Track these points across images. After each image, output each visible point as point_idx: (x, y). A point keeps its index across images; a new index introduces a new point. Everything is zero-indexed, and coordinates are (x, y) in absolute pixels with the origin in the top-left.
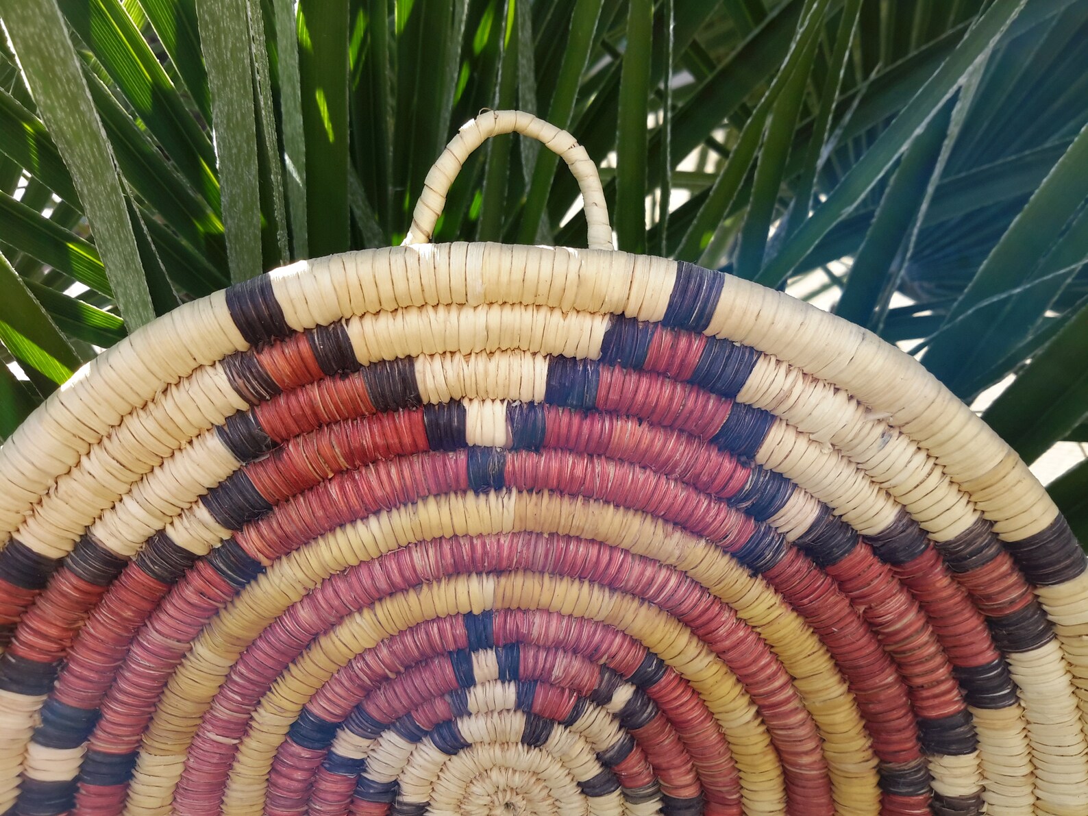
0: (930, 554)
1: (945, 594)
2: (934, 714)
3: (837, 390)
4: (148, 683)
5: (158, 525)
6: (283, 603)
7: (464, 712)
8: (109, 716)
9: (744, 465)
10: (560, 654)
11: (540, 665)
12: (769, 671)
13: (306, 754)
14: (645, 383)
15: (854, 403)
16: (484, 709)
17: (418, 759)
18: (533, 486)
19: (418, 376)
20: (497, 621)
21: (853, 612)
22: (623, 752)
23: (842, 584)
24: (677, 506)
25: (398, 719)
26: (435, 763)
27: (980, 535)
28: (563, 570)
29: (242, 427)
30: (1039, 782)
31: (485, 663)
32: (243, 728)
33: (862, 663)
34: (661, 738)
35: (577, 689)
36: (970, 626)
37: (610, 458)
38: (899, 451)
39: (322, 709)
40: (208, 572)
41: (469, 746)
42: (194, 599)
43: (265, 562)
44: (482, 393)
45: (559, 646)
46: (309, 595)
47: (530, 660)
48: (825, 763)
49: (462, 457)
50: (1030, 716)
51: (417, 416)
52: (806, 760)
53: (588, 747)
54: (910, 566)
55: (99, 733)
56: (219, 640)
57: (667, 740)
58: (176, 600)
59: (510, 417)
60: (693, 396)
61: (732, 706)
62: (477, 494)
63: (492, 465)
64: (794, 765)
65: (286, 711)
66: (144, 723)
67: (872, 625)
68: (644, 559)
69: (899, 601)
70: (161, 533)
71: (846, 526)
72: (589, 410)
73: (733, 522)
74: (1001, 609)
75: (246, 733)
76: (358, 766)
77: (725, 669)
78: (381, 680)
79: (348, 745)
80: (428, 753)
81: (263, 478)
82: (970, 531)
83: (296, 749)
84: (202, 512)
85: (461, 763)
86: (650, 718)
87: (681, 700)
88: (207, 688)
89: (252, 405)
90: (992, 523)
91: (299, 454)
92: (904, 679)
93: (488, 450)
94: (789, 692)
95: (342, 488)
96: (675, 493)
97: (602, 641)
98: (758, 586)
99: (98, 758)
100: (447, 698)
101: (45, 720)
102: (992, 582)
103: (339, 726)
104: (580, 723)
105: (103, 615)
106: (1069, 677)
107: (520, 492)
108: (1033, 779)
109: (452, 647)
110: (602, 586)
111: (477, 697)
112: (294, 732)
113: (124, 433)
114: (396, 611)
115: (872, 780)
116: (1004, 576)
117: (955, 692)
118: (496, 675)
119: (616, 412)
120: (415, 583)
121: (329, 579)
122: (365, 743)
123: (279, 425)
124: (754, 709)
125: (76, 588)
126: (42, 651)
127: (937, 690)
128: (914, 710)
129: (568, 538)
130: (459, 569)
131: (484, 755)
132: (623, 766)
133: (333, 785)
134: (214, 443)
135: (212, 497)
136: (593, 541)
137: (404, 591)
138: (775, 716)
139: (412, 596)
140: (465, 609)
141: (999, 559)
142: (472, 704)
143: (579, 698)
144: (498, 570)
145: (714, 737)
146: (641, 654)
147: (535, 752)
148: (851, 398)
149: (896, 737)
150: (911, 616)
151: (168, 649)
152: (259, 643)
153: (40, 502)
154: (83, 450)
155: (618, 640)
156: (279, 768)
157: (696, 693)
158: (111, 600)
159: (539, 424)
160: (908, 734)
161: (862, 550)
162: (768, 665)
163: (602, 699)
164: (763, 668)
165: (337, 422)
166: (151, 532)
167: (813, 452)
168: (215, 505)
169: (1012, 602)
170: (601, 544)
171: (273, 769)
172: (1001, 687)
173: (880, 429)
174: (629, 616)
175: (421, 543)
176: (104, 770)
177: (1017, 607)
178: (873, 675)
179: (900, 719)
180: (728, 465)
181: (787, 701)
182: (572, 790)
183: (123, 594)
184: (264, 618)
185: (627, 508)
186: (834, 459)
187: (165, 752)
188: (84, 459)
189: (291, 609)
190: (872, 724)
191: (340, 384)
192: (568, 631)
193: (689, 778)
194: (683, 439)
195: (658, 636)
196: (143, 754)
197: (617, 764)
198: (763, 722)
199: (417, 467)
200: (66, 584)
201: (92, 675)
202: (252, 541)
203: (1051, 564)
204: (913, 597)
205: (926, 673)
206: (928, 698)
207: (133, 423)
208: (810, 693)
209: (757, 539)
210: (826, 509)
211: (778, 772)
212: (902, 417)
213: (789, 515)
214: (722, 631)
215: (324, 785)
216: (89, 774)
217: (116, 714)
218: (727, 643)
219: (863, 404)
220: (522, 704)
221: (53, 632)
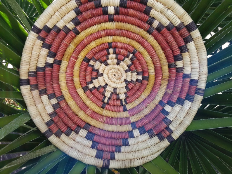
0: (175, 28)
1: (177, 34)
2: (176, 54)
3: (161, 3)
4: (63, 49)
5: (65, 24)
6: (82, 38)
7: (108, 59)
8: (58, 54)
9: (148, 16)
10: (122, 49)
11: (119, 51)
12: (152, 50)
13: (85, 63)
14: (134, 3)
15: (163, 5)
16: (111, 59)
17: (101, 66)
18: (118, 21)
19: (101, 2)
20: (113, 44)
21: (164, 39)
22: (131, 65)
23: (162, 35)
24: (139, 23)
25: (99, 59)
26: (104, 67)
27: (181, 24)
28: (122, 35)
29: (77, 9)
30: (192, 64)
31: (111, 51)
32: (76, 58)
33: (165, 47)
34: (137, 62)
35: (124, 55)
36: (180, 39)
37: (129, 16)
38: (170, 12)
39: (88, 56)
40: (72, 32)
41: (109, 65)
42: (70, 36)
43: (80, 32)
44: (110, 5)
45: (122, 48)
46: (86, 38)
47: (118, 50)
48: (160, 64)
49: (108, 15)
50: (190, 54)
51: (101, 8)
52: (158, 64)
53: (126, 65)
54: (172, 30)
55: (56, 57)
56: (73, 43)
57: (138, 62)
58: (67, 36)
59: (114, 9)
60: (140, 5)
61: (147, 56)
62: (110, 22)
63: (112, 17)
64: (156, 65)
65: (83, 56)
66: (63, 56)
67: (167, 41)
68: (134, 33)
69: (171, 36)
70: (65, 26)
71: (163, 25)
72: (125, 7)
73: (146, 26)
74: (185, 36)
75: (77, 59)
76: (93, 66)
77: (146, 50)
78: (96, 53)
79: (92, 63)
80: (103, 65)
81: (80, 18)
82: (180, 24)
83: (84, 62)
84: (71, 22)
85: (108, 67)
86: (135, 59)
87: (139, 55)
88: (72, 51)
89: (78, 6)
90: (183, 23)
91: (85, 14)
92: (172, 49)
93: (111, 15)
94: (155, 53)
95: (91, 20)
96: (138, 21)
97: (128, 47)
98: (150, 36)
99: (56, 60)
100: (106, 56)
101: (49, 54)
102: (183, 32)
103: (90, 60)
104: (125, 60)
105: (57, 38)
106: (195, 47)
107: (116, 22)
108: (191, 64)
109: (106, 48)
110: (128, 38)
111: (110, 56)
112: (84, 60)
113: (61, 9)
114: (99, 41)
115: (167, 66)
116: (185, 31)
117: (179, 51)
118: (113, 52)
119: (130, 8)
120: (101, 37)
121: (89, 36)
122: (94, 63)
123: (82, 9)
124: (150, 57)
125: (54, 33)
126: (49, 42)
127: (176, 50)
128: (173, 54)
129: (123, 30)
130: (107, 35)
131: (111, 66)
132: (131, 67)
133: (89, 69)
134: (73, 12)
135: (73, 20)
136: (126, 30)
137: (99, 38)
138: (153, 57)
139: (100, 39)
140: (108, 42)
141: (184, 28)
142: (109, 58)
143: (125, 57)
144: (113, 35)
145: (144, 62)
146: (134, 49)
147: (118, 66)
148: (163, 4)
149: (170, 58)
150: (172, 39)
151: (66, 44)
152: (79, 45)
153: (49, 20)
154: (55, 12)
155: (130, 47)
156: (82, 65)
157: (142, 55)
158: (59, 35)
159: (119, 9)
160: (172, 58)
161: (165, 29)
162: (152, 49)
163: (128, 57)
164: (151, 49)
165: (90, 10)
166: (64, 25)
167: (158, 13)
168: (73, 21)
169: (186, 35)
170: (128, 31)
171: (81, 66)
172: (186, 49)
173: (167, 9)
174: (132, 42)
175: (102, 30)
176: (57, 62)
177: (187, 36)
178: (167, 49)
179: (171, 55)
180: (146, 16)
181: (155, 54)
182: (124, 72)
183: (60, 34)
184: (80, 41)
185: (131, 24)
186: (161, 14)
187: (66, 61)
188: (55, 13)
189: (83, 40)
190: (167, 57)
191: (90, 3)
192: (123, 45)
193: (141, 68)
194: (139, 12)
195: (136, 45)
196: (62, 61)
197: (130, 67)
198: (151, 59)
199: (101, 17)
200: (53, 32)
201: (56, 47)
202: (78, 28)
203: (192, 28)
204: (173, 36)
205: (174, 48)
206: (175, 52)
207: (62, 8)
208: (158, 53)
209: (150, 28)
210: (160, 23)
211: (154, 66)
212: (170, 6)
213: (155, 24)
214: (145, 44)
215: (88, 69)
216: (55, 63)
217: (59, 54)
218: (146, 46)
219: (164, 5)
220: (116, 58)
221: (50, 39)
